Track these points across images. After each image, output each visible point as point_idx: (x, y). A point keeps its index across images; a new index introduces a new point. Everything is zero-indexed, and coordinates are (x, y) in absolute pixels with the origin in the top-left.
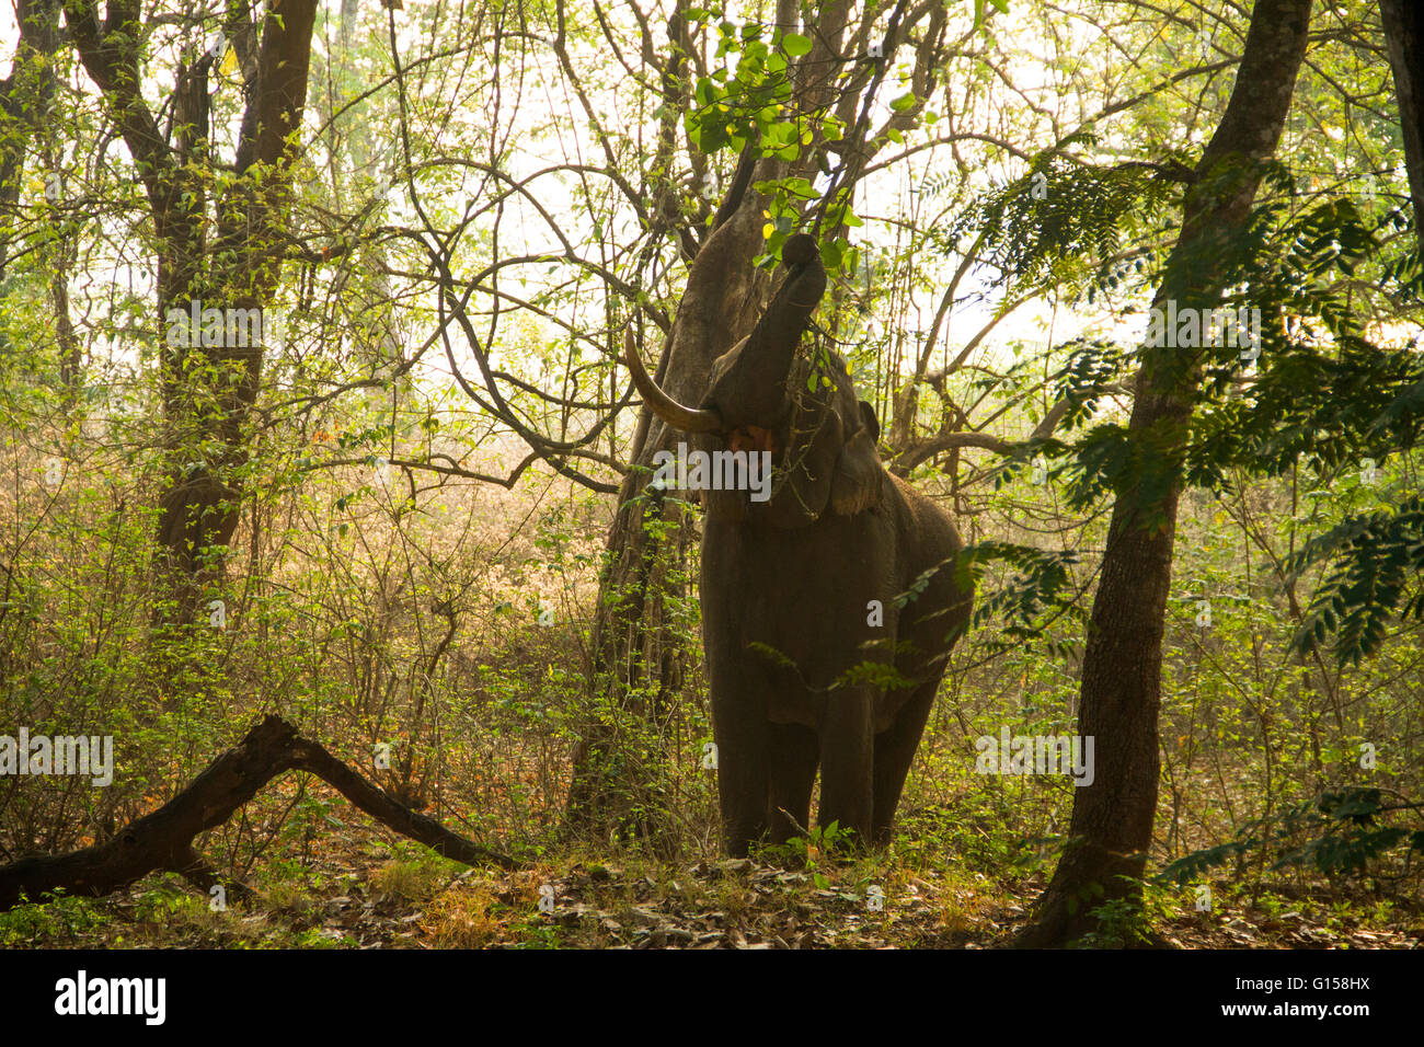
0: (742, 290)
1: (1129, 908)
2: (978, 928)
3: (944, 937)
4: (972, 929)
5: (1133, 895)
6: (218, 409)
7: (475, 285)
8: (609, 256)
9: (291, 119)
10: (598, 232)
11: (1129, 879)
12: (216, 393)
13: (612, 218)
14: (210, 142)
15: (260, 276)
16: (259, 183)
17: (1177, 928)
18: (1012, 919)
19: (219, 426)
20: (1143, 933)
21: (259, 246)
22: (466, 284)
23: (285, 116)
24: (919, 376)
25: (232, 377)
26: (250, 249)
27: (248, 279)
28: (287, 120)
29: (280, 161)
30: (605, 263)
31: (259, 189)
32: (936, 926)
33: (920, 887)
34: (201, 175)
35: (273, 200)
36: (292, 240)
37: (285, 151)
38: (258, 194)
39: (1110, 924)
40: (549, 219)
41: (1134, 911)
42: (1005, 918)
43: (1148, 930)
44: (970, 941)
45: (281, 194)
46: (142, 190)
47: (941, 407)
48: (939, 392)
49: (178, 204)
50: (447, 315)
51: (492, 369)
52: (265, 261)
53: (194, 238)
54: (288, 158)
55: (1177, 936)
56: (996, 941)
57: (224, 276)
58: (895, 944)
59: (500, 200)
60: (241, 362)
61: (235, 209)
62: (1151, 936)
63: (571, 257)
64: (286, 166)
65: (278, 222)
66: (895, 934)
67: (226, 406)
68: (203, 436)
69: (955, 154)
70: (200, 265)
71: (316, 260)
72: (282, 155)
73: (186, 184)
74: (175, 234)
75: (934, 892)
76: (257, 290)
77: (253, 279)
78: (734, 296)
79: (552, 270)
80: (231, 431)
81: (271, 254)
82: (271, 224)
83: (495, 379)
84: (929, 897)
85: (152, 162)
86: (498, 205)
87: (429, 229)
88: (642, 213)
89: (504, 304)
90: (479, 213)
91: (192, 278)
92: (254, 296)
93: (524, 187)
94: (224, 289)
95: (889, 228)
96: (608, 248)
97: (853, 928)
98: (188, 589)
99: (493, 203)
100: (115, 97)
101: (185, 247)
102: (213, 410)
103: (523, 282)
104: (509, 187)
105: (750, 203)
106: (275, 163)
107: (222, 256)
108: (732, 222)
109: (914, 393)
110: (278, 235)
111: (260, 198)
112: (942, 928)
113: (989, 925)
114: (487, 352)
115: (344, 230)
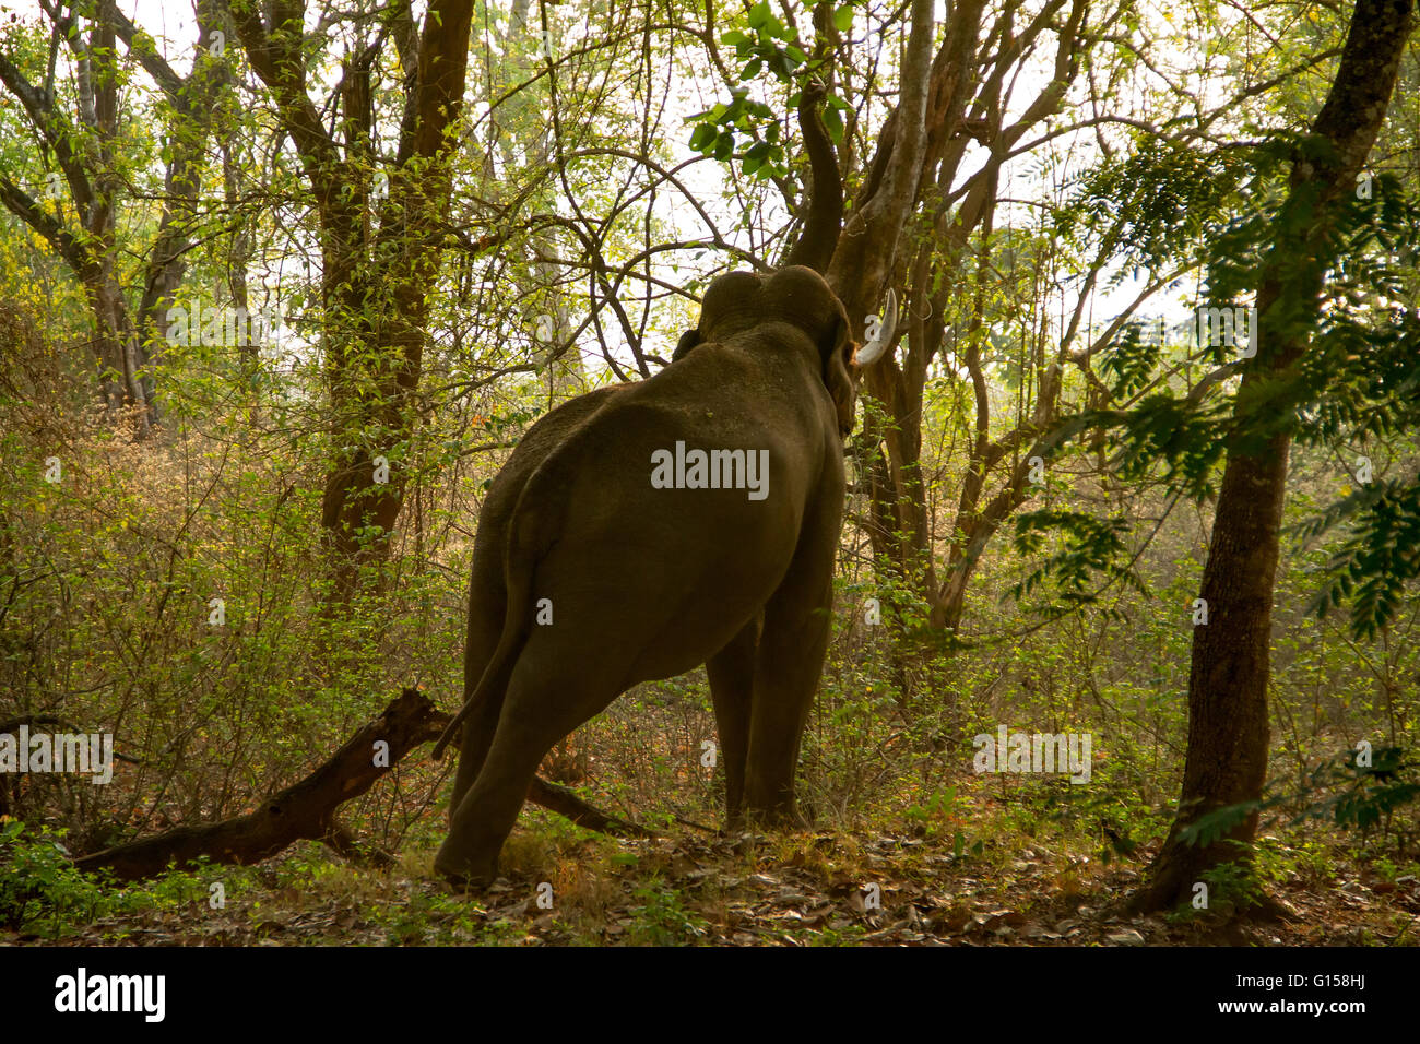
0: (880, 273)
1: (1238, 871)
2: (1091, 891)
3: (1057, 901)
4: (1086, 893)
5: (1242, 859)
6: (379, 394)
7: (626, 270)
8: (757, 243)
9: (449, 112)
10: (746, 218)
11: (1238, 843)
12: (376, 379)
13: (760, 205)
14: (372, 136)
15: (419, 265)
16: (419, 175)
17: (1291, 891)
18: (1125, 883)
19: (382, 412)
20: (1254, 895)
21: (416, 236)
22: (618, 270)
23: (442, 109)
24: (1063, 355)
25: (393, 364)
26: (406, 240)
27: (409, 269)
28: (444, 113)
29: (439, 153)
30: (753, 249)
31: (417, 181)
32: (1051, 889)
33: (1036, 852)
34: (360, 168)
35: (430, 193)
36: (452, 230)
37: (444, 143)
38: (415, 186)
39: (1220, 887)
40: (699, 207)
41: (1244, 874)
42: (1118, 881)
43: (1258, 892)
44: (1084, 904)
45: (437, 186)
46: (307, 183)
47: (1085, 385)
48: (1083, 370)
49: (338, 197)
50: (598, 301)
51: (645, 353)
52: (424, 250)
53: (355, 229)
54: (446, 150)
55: (1289, 899)
56: (1109, 905)
57: (385, 265)
58: (1009, 908)
59: (652, 187)
60: (399, 349)
61: (392, 201)
62: (1262, 898)
63: (718, 243)
64: (444, 158)
65: (433, 213)
66: (1010, 898)
67: (386, 391)
68: (367, 421)
69: (1100, 138)
70: (361, 256)
71: (474, 250)
72: (441, 147)
73: (344, 177)
74: (336, 226)
75: (1049, 856)
76: (416, 279)
77: (413, 268)
78: (873, 277)
79: (698, 256)
80: (393, 417)
81: (430, 244)
82: (426, 214)
83: (647, 363)
84: (1045, 862)
85: (316, 156)
86: (649, 193)
87: (581, 218)
88: (789, 200)
89: (657, 290)
90: (631, 201)
91: (354, 268)
92: (413, 284)
93: (675, 176)
94: (385, 278)
95: (1032, 211)
96: (756, 234)
97: (968, 893)
98: (349, 569)
99: (644, 192)
100: (279, 94)
101: (345, 238)
102: (374, 396)
103: (675, 268)
104: (659, 176)
105: (888, 188)
106: (433, 154)
107: (384, 246)
108: (870, 207)
109: (1058, 372)
110: (434, 225)
111: (418, 188)
112: (1055, 892)
113: (1102, 890)
114: (640, 337)
115: (498, 219)
